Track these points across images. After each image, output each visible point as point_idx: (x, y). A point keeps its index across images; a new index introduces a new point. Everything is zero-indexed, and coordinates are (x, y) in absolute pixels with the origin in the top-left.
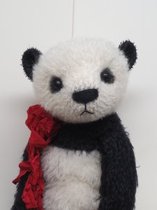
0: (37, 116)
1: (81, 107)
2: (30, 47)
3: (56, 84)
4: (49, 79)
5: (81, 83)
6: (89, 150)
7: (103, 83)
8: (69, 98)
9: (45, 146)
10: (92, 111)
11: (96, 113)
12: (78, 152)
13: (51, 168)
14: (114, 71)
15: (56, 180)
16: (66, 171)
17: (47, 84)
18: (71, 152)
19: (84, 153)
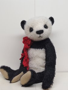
0: (26, 40)
1: (39, 35)
2: (23, 20)
3: (31, 30)
4: (29, 28)
5: (38, 29)
6: (41, 48)
7: (45, 29)
8: (35, 33)
9: (29, 48)
10: (42, 36)
11: (43, 37)
12: (38, 49)
13: (31, 54)
14: (48, 25)
15: (32, 58)
16: (35, 55)
17: (29, 30)
18: (36, 49)
19: (40, 49)
